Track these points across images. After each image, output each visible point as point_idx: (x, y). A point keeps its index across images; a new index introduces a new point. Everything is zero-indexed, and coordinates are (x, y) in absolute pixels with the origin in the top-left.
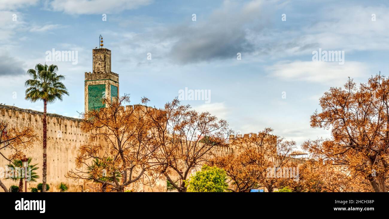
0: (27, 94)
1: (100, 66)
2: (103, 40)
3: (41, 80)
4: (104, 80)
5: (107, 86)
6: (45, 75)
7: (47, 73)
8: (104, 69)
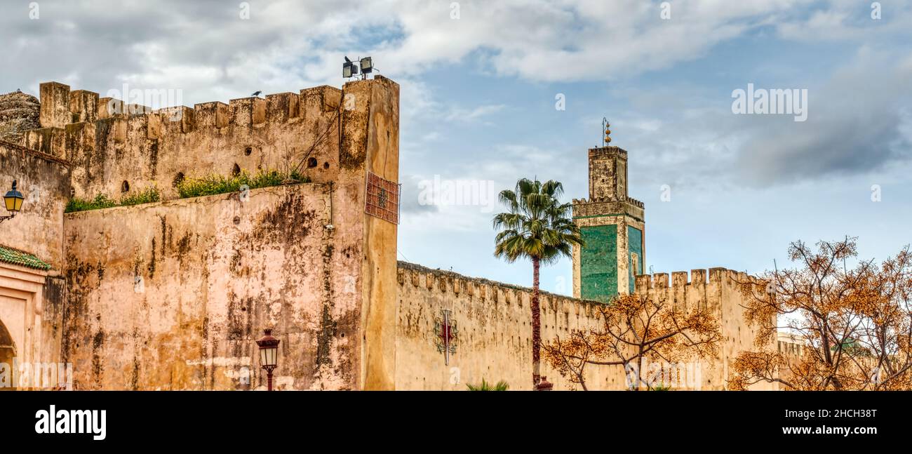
0: (499, 244)
1: (606, 186)
2: (610, 129)
3: (527, 214)
4: (613, 215)
5: (621, 228)
6: (537, 204)
7: (541, 199)
8: (614, 193)
